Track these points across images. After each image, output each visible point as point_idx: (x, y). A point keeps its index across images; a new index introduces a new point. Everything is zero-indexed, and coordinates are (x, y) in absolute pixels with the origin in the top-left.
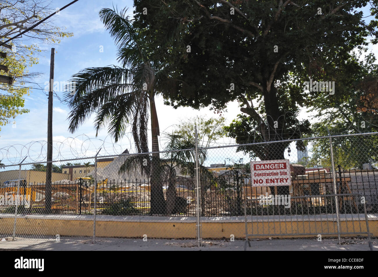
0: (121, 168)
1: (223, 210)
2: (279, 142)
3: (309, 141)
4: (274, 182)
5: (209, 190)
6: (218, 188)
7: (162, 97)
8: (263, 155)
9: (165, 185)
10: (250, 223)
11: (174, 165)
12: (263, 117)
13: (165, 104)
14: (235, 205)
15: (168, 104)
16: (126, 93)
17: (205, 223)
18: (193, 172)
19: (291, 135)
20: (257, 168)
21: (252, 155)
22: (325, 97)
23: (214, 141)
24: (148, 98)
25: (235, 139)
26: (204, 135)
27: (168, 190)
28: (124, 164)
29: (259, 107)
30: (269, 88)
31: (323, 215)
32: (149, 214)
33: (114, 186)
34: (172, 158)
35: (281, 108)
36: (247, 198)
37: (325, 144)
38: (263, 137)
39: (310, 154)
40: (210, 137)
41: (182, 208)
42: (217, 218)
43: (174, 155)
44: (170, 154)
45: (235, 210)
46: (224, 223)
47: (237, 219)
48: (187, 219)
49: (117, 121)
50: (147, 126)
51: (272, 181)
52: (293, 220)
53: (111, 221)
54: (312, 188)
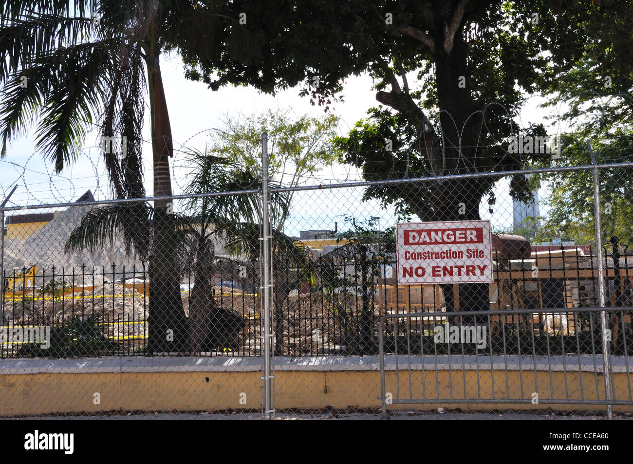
0: (73, 237)
1: (328, 342)
2: (468, 178)
3: (543, 179)
4: (451, 274)
5: (294, 293)
6: (318, 286)
7: (180, 57)
8: (426, 209)
9: (186, 280)
10: (393, 373)
11: (209, 231)
12: (432, 117)
13: (187, 76)
14: (357, 327)
15: (194, 76)
16: (84, 42)
17: (283, 371)
18: (255, 248)
19: (497, 161)
20: (411, 241)
21: (401, 209)
22: (592, 69)
23: (309, 173)
24: (143, 60)
25: (361, 170)
26: (286, 158)
27: (194, 292)
28: (81, 229)
29: (423, 91)
30: (449, 44)
31: (570, 356)
32: (145, 351)
33: (53, 284)
34: (203, 212)
35: (477, 95)
36: (386, 313)
37: (583, 187)
38: (428, 166)
39: (545, 211)
40: (301, 164)
41: (227, 335)
42: (314, 359)
43: (210, 206)
44: (200, 202)
45: (358, 339)
46: (331, 371)
47: (361, 362)
48: (241, 362)
49: (61, 118)
50: (139, 131)
51: (448, 271)
52: (495, 366)
53: (44, 373)
54: (544, 291)
